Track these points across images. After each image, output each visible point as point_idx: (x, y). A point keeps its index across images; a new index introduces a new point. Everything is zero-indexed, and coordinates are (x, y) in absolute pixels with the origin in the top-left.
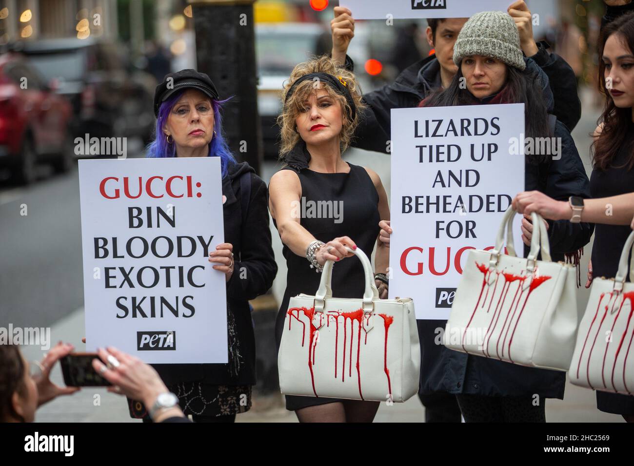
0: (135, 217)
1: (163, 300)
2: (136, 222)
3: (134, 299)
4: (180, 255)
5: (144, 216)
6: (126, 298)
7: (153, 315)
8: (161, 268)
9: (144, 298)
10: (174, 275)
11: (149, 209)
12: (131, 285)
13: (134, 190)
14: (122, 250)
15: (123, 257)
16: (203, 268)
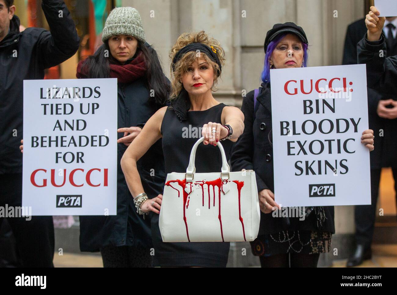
0: (308, 107)
1: (327, 163)
2: (308, 110)
3: (307, 163)
4: (338, 131)
5: (314, 106)
6: (301, 162)
7: (320, 173)
8: (325, 141)
9: (314, 161)
10: (334, 145)
11: (317, 101)
12: (305, 153)
13: (307, 89)
14: (299, 129)
15: (299, 134)
16: (354, 140)
